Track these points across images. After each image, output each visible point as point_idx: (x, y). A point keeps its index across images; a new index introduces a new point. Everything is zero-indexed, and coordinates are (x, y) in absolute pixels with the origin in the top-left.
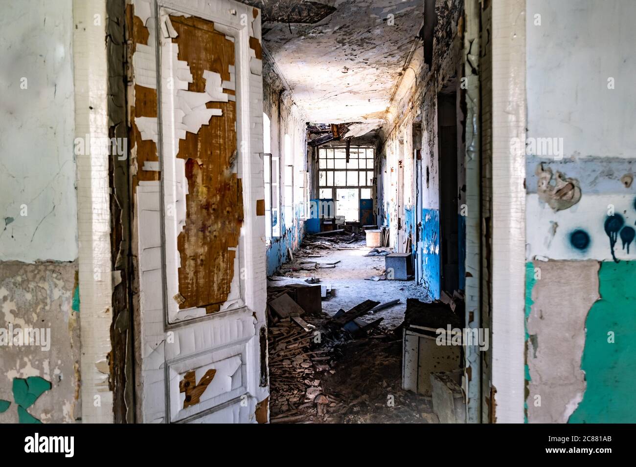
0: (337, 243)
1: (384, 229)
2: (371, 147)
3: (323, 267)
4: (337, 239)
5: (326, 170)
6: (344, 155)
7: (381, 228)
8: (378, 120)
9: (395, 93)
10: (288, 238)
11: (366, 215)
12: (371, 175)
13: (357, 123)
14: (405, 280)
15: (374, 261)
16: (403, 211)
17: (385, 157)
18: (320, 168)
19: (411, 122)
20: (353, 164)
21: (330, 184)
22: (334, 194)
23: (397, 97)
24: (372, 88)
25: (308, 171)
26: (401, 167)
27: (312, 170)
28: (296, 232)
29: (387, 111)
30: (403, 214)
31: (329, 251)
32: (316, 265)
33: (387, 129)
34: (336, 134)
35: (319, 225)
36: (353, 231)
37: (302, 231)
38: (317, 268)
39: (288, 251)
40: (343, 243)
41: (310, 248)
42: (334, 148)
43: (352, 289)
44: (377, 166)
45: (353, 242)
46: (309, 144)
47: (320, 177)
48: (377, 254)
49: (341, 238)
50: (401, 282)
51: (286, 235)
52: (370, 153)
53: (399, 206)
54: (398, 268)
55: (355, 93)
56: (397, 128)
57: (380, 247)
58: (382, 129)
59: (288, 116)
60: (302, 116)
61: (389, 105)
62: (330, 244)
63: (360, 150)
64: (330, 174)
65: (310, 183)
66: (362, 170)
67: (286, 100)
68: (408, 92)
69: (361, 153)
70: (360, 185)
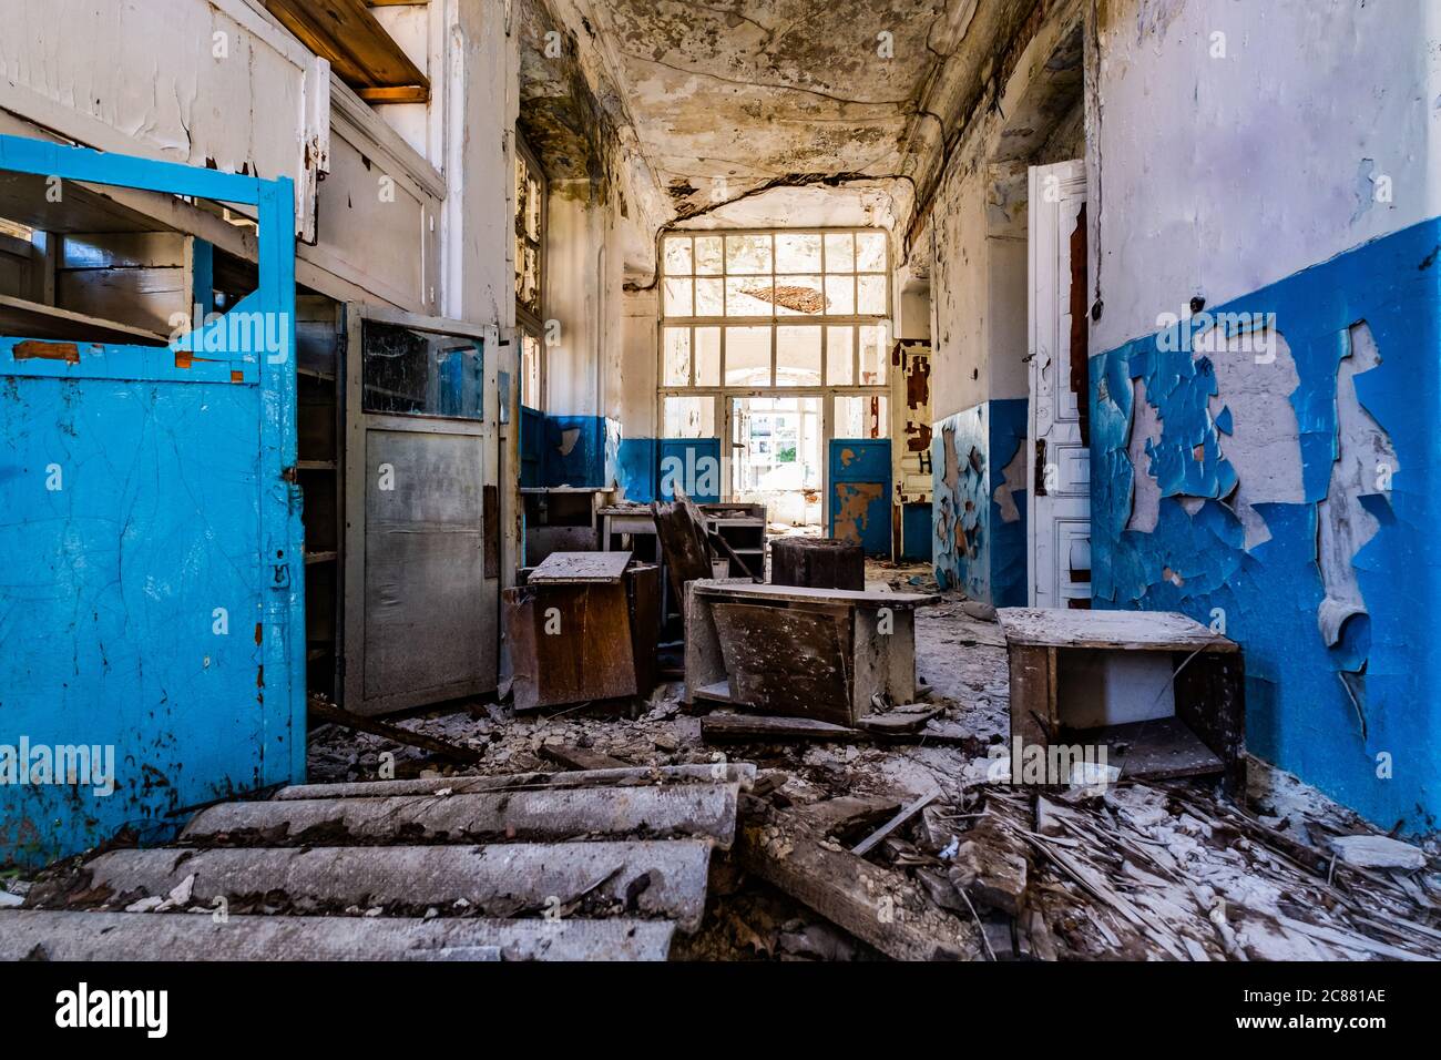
11: (854, 505)
18: (667, 314)
22: (724, 418)
47: (666, 348)
52: (870, 250)
66: (840, 320)
69: (833, 252)
70: (830, 383)
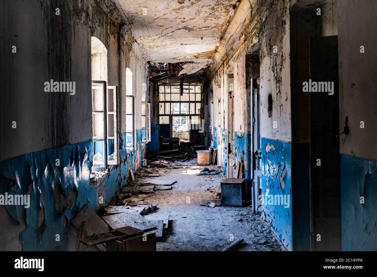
0: (173, 161)
1: (212, 150)
2: (199, 84)
3: (160, 189)
4: (173, 158)
5: (165, 102)
6: (178, 91)
7: (210, 149)
8: (207, 60)
9: (225, 30)
10: (129, 161)
12: (199, 106)
13: (190, 62)
14: (240, 207)
15: (206, 180)
16: (232, 137)
17: (212, 91)
18: (160, 100)
19: (244, 54)
20: (185, 97)
21: (168, 112)
22: (171, 120)
23: (227, 36)
24: (205, 25)
25: (149, 102)
26: (231, 97)
27: (153, 101)
28: (138, 154)
29: (216, 51)
30: (233, 140)
31: (167, 170)
32: (155, 187)
33: (214, 68)
34: (172, 72)
35: (158, 146)
36: (186, 150)
37: (144, 152)
38: (155, 190)
39: (130, 173)
40: (178, 161)
41: (151, 167)
42: (171, 85)
43: (189, 221)
44: (204, 99)
45: (186, 160)
46: (150, 80)
47: (160, 107)
48: (208, 173)
49: (177, 156)
50: (237, 209)
51: (128, 159)
52: (198, 89)
53: (229, 133)
54: (234, 195)
55: (190, 30)
56: (225, 64)
57: (209, 165)
58: (209, 69)
59: (129, 52)
60: (143, 54)
61: (218, 45)
62: (167, 163)
63: (191, 87)
64: (168, 105)
65: (151, 111)
66: (192, 102)
67: (126, 35)
68: (240, 27)
69: (191, 89)
70: (191, 113)
